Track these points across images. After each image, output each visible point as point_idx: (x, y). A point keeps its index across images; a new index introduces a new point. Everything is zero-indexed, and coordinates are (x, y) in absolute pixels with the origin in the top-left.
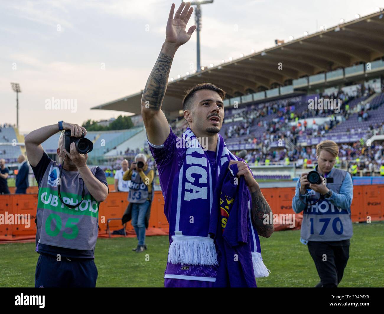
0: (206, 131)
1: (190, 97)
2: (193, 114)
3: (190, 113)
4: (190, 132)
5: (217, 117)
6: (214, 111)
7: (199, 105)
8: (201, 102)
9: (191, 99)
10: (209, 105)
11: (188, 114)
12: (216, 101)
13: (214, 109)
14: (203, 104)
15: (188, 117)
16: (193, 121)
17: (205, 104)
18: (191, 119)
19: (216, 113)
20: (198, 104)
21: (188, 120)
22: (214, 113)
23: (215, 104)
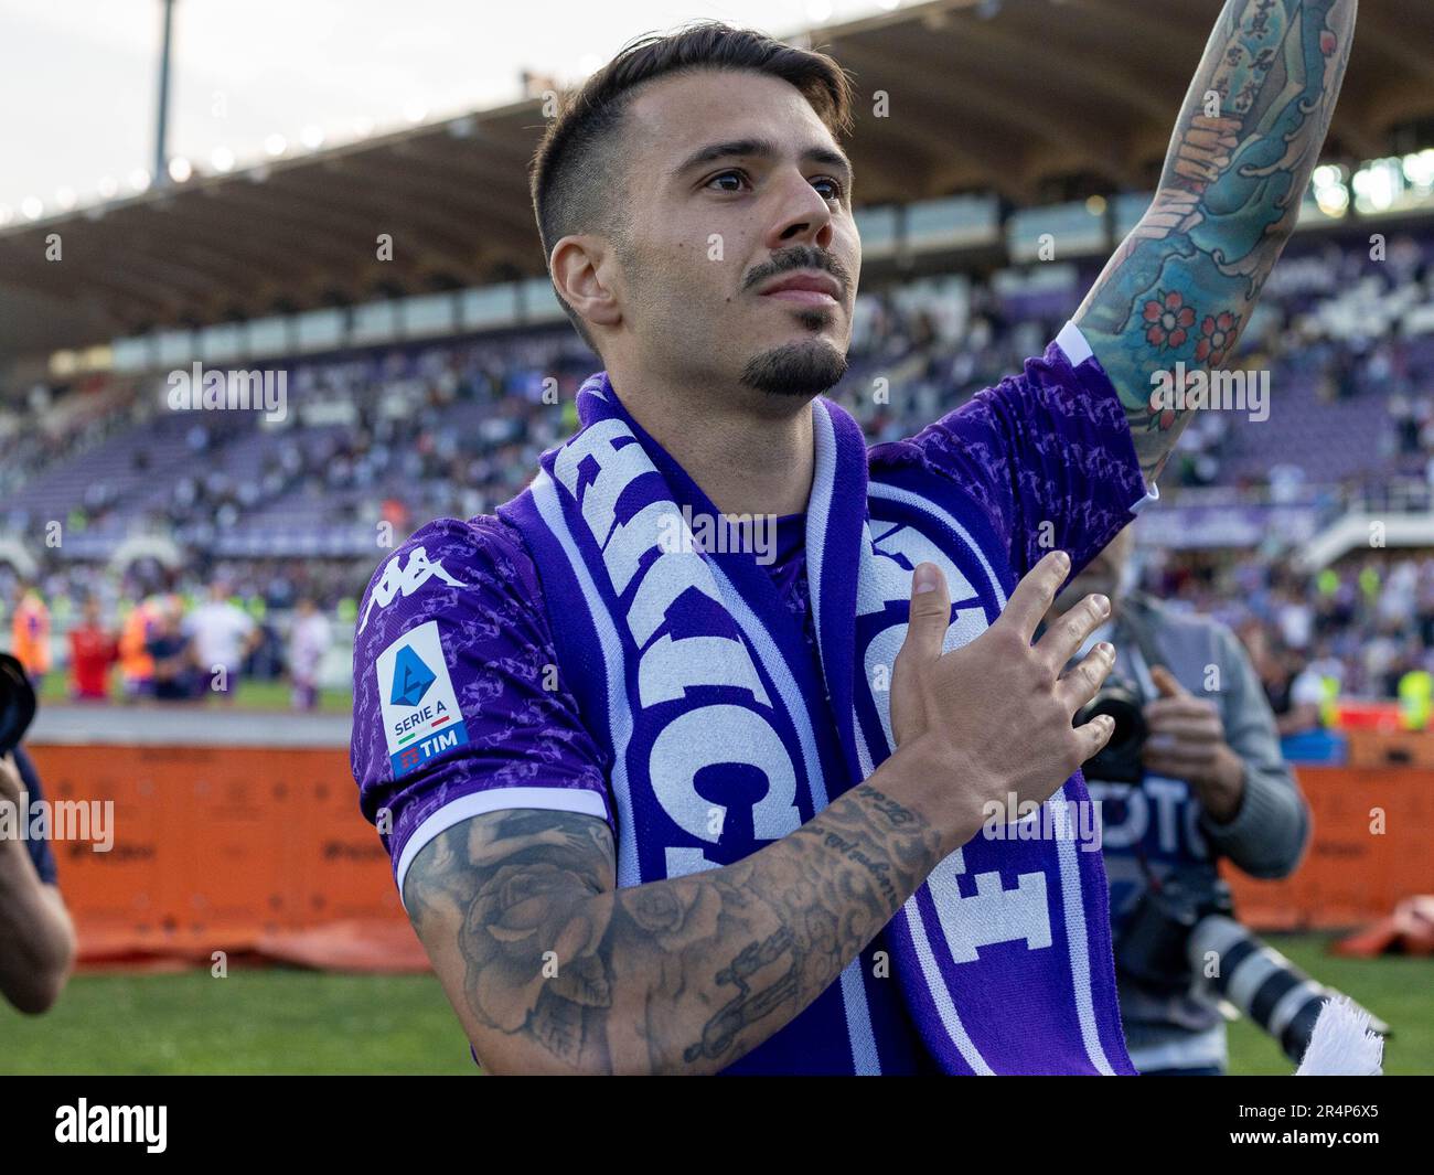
0: (746, 381)
1: (591, 132)
2: (631, 260)
3: (600, 258)
4: (618, 443)
5: (821, 273)
6: (791, 231)
7: (670, 193)
8: (687, 167)
9: (604, 151)
10: (747, 186)
11: (585, 264)
12: (795, 156)
13: (794, 214)
14: (704, 183)
15: (589, 288)
16: (627, 314)
17: (717, 185)
18: (614, 304)
19: (808, 250)
20: (664, 181)
21: (591, 311)
22: (792, 244)
23: (793, 172)
